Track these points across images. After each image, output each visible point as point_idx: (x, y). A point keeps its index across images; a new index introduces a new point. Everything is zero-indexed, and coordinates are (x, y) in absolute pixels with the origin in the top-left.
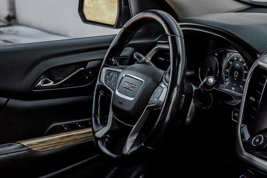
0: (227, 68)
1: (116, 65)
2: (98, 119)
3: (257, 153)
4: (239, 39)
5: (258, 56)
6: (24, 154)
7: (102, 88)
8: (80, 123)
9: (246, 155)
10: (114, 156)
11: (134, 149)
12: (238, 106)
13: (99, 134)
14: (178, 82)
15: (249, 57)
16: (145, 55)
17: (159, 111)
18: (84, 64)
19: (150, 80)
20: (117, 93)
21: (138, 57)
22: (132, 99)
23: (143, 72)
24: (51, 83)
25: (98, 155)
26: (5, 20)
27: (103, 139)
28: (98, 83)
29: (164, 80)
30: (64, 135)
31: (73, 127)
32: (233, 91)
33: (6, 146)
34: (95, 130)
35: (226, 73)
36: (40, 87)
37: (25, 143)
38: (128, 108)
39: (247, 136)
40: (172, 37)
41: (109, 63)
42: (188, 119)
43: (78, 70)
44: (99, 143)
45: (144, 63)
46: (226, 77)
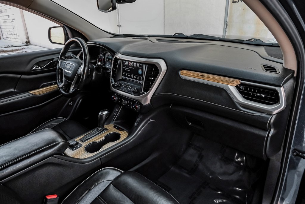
0: (107, 58)
1: (64, 59)
2: (60, 81)
3: (117, 88)
4: (109, 48)
5: (116, 54)
6: (31, 96)
7: (59, 68)
8: (54, 83)
9: (114, 89)
10: (66, 94)
11: (73, 91)
12: (110, 72)
13: (60, 86)
14: (87, 65)
15: (113, 54)
16: (76, 55)
17: (81, 76)
18: (52, 59)
19: (77, 64)
20: (65, 70)
21: (73, 56)
22: (70, 72)
23: (74, 62)
24: (39, 68)
25: (61, 95)
26: (25, 43)
27: (62, 88)
28: (58, 67)
29: (82, 64)
30: (48, 88)
31: (51, 84)
32: (109, 67)
33: (23, 94)
34: (59, 84)
35: (107, 60)
36: (34, 70)
37: (31, 92)
38: (70, 76)
39: (114, 83)
40: (83, 48)
41: (61, 59)
42: (93, 78)
43: (50, 62)
44: (61, 89)
45: (76, 58)
46: (107, 62)
